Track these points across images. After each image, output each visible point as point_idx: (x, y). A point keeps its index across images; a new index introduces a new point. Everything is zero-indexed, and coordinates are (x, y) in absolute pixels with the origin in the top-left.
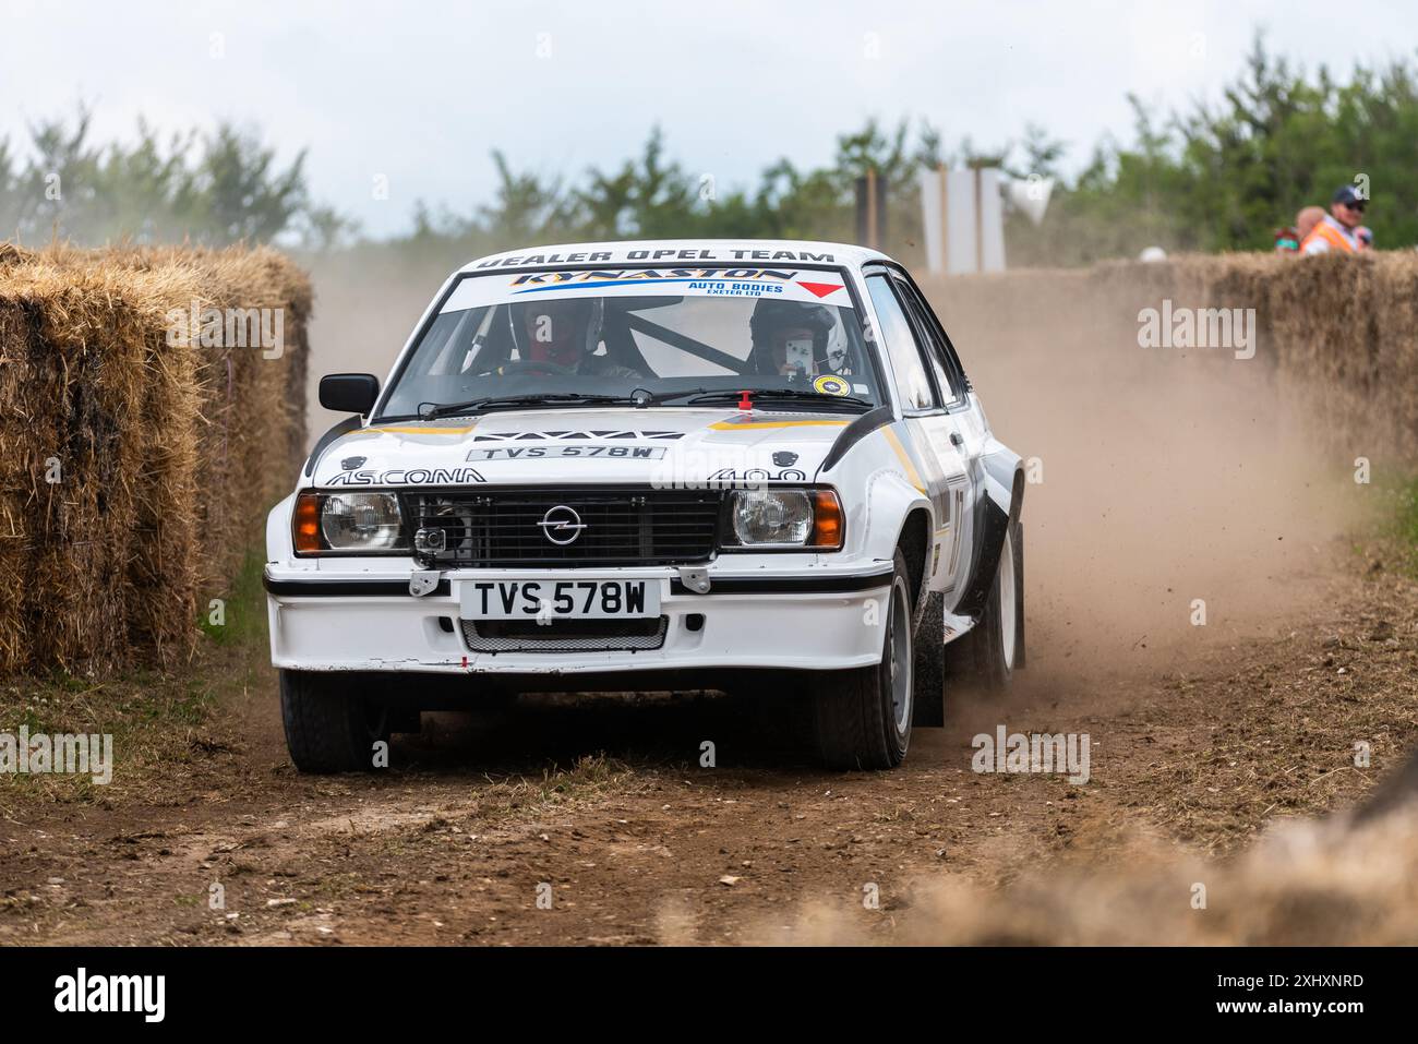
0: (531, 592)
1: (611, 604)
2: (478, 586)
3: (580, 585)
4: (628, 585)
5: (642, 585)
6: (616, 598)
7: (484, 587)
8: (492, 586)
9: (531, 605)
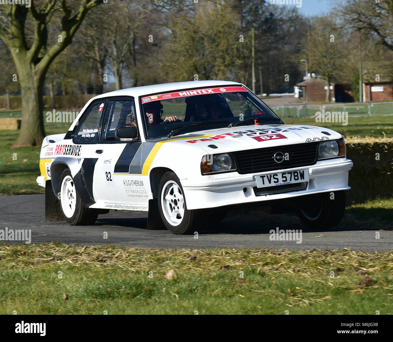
0: (275, 177)
1: (296, 178)
2: (261, 177)
3: (288, 173)
4: (300, 172)
5: (303, 171)
6: (297, 176)
7: (263, 177)
8: (265, 176)
9: (276, 180)
